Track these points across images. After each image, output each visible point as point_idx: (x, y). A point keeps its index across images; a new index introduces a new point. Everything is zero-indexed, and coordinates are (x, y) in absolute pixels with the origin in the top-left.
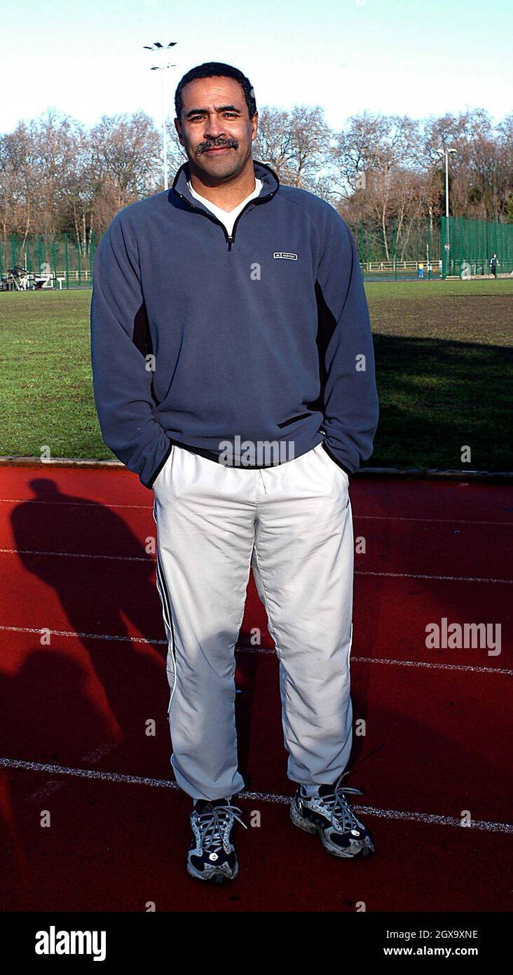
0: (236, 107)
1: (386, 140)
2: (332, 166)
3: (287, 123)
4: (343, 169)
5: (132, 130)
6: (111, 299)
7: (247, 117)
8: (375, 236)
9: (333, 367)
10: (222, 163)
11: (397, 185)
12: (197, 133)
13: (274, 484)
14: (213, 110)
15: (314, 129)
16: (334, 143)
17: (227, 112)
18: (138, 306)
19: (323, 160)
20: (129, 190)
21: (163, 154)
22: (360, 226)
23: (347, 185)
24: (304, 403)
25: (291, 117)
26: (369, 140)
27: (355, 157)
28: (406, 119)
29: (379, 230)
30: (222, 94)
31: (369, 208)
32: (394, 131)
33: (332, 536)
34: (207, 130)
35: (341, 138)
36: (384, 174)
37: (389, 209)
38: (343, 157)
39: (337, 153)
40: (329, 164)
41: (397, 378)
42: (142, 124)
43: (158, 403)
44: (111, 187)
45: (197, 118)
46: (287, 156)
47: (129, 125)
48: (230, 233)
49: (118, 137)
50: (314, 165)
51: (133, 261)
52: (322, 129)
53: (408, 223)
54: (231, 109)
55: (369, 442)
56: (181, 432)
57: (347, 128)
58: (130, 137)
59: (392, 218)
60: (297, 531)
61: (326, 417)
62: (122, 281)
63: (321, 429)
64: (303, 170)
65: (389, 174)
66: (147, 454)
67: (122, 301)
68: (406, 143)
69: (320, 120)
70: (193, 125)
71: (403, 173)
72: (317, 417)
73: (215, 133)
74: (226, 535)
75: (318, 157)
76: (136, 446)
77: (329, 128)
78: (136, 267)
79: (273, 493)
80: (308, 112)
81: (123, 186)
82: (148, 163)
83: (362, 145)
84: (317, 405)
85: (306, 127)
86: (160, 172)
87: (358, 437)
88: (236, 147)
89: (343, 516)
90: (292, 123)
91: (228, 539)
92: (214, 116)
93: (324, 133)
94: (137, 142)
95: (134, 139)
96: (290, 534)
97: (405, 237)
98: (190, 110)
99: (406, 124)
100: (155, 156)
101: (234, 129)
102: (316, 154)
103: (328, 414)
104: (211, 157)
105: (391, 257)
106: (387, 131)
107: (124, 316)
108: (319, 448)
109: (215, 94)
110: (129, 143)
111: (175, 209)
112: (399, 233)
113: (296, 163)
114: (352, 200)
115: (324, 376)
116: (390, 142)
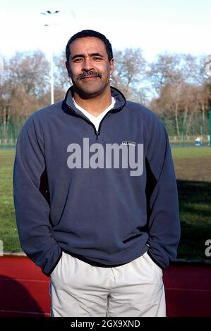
0: (101, 54)
1: (178, 67)
2: (147, 81)
3: (122, 57)
4: (153, 83)
5: (33, 60)
6: (26, 166)
7: (107, 60)
8: (171, 122)
9: (155, 207)
10: (92, 85)
11: (184, 93)
12: (78, 69)
13: (120, 277)
14: (87, 55)
15: (137, 60)
16: (148, 69)
17: (95, 56)
18: (43, 171)
19: (142, 78)
20: (31, 93)
21: (51, 73)
22: (163, 116)
23: (155, 92)
24: (138, 228)
25: (124, 54)
26: (168, 67)
27: (160, 77)
28: (189, 56)
29: (173, 118)
30: (93, 46)
31: (168, 106)
32: (183, 62)
33: (153, 306)
34: (84, 66)
35: (152, 66)
36: (176, 86)
37: (179, 106)
38: (153, 77)
39: (150, 74)
40: (144, 81)
41: (186, 205)
42: (39, 57)
43: (53, 226)
44: (21, 91)
45: (78, 60)
46: (121, 76)
47: (32, 57)
48: (97, 129)
49: (25, 63)
50: (137, 81)
51: (41, 145)
52: (141, 60)
53: (190, 114)
54: (97, 55)
55: (174, 250)
56: (67, 244)
57: (156, 60)
58: (32, 63)
59: (181, 111)
60: (132, 303)
61: (150, 236)
62: (34, 155)
63: (147, 243)
64: (130, 84)
65: (179, 87)
66: (48, 256)
67: (34, 167)
68: (189, 69)
69: (140, 55)
70: (76, 64)
71: (188, 86)
72: (145, 236)
73: (88, 68)
74: (92, 305)
75: (139, 76)
76: (42, 252)
77: (146, 60)
78: (42, 147)
79: (119, 282)
80: (134, 51)
81: (28, 91)
82: (42, 79)
83: (164, 70)
84: (145, 229)
85: (132, 60)
86: (49, 84)
87: (168, 248)
88: (100, 77)
89: (160, 294)
90: (124, 57)
91: (93, 307)
92: (88, 58)
93: (143, 63)
94: (36, 67)
95: (34, 65)
96: (129, 304)
97: (188, 123)
98: (74, 55)
99: (189, 58)
100: (46, 74)
101: (100, 66)
102: (138, 75)
103: (152, 234)
104: (86, 82)
105: (180, 134)
106: (178, 62)
107: (35, 176)
108: (146, 255)
109: (88, 46)
110: (31, 67)
111: (65, 114)
112: (185, 120)
113: (127, 80)
114: (158, 101)
115: (149, 212)
116: (180, 68)
